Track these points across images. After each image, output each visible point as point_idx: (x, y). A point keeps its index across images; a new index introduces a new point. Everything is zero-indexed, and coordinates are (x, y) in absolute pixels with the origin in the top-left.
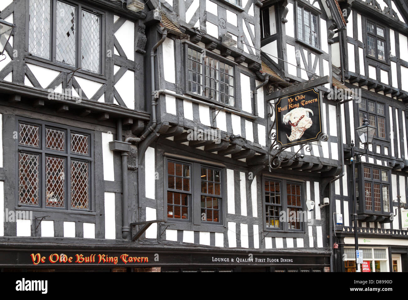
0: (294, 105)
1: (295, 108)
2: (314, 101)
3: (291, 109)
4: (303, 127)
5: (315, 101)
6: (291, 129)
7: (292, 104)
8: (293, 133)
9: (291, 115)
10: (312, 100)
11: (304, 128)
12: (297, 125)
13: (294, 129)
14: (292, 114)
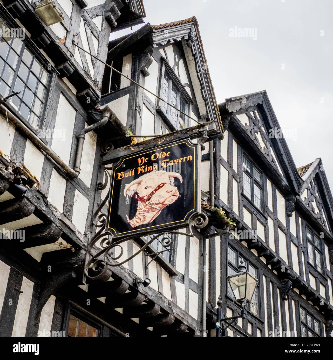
0: (147, 167)
1: (150, 171)
2: (186, 159)
3: (142, 174)
4: (160, 203)
5: (188, 160)
6: (137, 207)
7: (143, 167)
8: (139, 214)
9: (139, 183)
10: (182, 159)
11: (162, 204)
12: (149, 199)
13: (143, 207)
14: (142, 181)
